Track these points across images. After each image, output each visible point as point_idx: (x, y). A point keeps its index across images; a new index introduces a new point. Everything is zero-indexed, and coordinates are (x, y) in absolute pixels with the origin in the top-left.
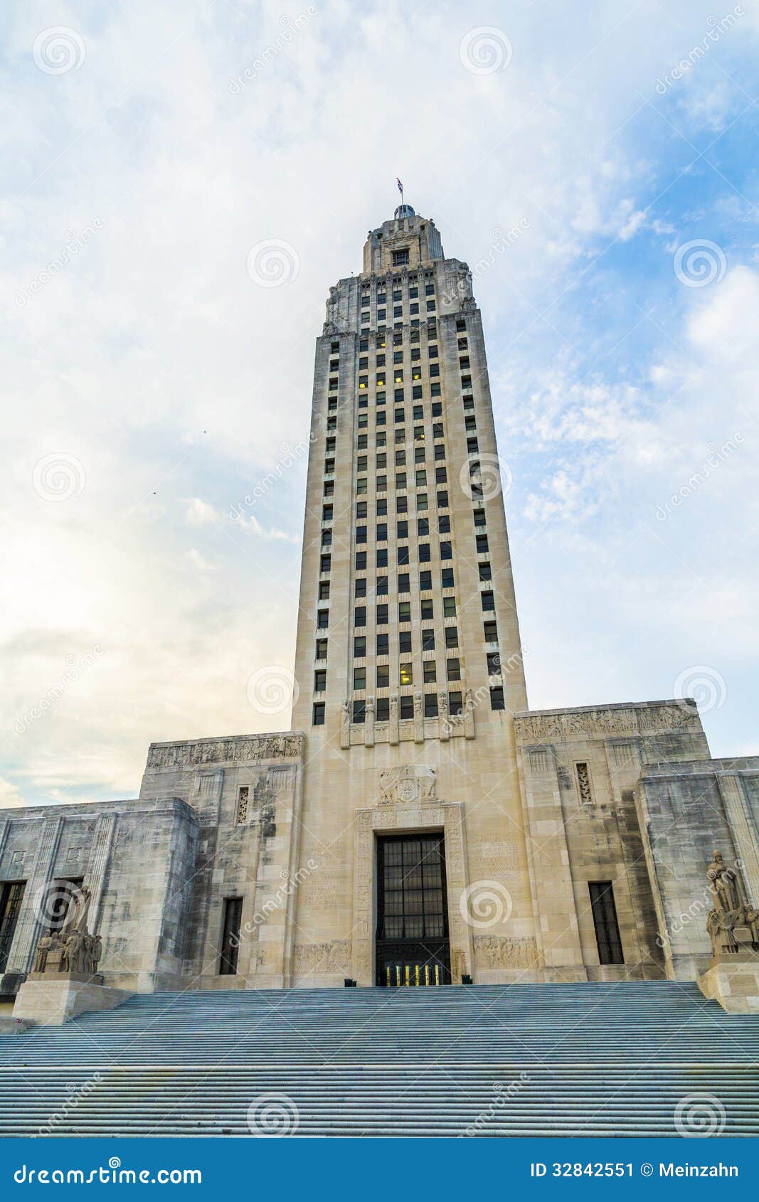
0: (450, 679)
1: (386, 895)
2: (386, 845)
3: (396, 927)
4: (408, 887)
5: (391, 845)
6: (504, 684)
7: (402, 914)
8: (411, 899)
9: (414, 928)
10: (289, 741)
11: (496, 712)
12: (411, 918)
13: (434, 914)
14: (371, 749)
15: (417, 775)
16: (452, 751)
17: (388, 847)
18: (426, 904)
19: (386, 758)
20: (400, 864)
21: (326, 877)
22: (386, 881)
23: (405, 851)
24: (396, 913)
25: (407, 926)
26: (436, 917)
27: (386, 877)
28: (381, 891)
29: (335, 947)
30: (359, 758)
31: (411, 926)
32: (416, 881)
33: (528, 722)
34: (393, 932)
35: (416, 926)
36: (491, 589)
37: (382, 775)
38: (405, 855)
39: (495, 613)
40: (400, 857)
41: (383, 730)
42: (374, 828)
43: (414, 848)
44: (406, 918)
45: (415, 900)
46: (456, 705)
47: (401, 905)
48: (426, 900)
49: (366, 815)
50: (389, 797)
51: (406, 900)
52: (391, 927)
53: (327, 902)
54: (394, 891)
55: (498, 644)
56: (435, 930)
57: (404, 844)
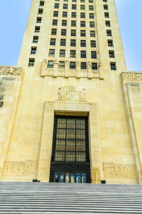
0: (92, 57)
1: (57, 141)
2: (58, 120)
3: (61, 156)
4: (68, 138)
5: (61, 119)
6: (116, 61)
7: (64, 150)
8: (69, 144)
9: (70, 157)
10: (16, 70)
11: (113, 71)
12: (69, 152)
13: (81, 152)
14: (55, 79)
15: (77, 90)
16: (93, 83)
17: (59, 120)
18: (77, 147)
19: (62, 82)
20: (65, 127)
21: (27, 129)
22: (57, 135)
23: (68, 122)
24: (61, 150)
25: (67, 156)
26: (82, 153)
27: (57, 133)
28: (55, 139)
29: (28, 163)
30: (49, 81)
31: (69, 156)
32: (72, 136)
33: (129, 75)
34: (59, 158)
35: (82, 157)
36: (111, 29)
37: (60, 89)
38: (68, 125)
39: (112, 37)
40: (65, 125)
41: (62, 71)
42: (54, 109)
43: (72, 122)
44: (67, 153)
45: (72, 144)
46: (95, 67)
47: (65, 146)
48: (77, 144)
49: (51, 103)
50: (63, 98)
51: (67, 144)
52: (59, 156)
53: (26, 141)
54: (61, 139)
55: (113, 48)
56: (81, 158)
57: (67, 120)
